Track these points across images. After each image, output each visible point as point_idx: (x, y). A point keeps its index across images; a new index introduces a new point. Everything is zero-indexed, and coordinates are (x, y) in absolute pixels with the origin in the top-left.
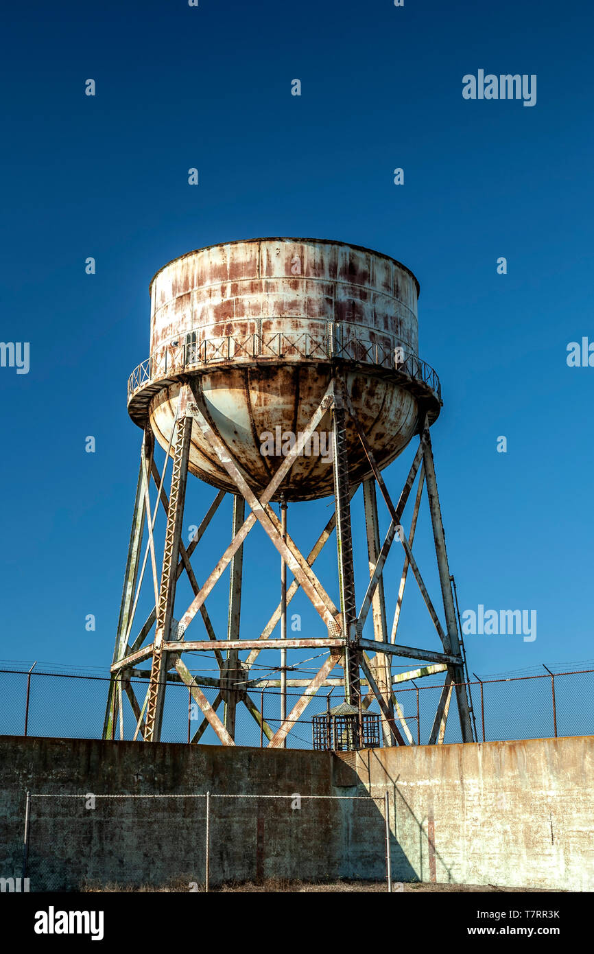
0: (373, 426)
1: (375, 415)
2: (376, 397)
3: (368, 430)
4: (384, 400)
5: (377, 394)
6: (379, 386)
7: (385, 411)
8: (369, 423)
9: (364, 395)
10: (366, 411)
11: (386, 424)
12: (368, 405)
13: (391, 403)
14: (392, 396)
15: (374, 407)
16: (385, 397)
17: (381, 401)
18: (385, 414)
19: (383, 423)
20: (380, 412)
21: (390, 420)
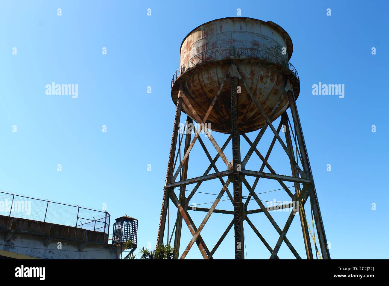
0: (203, 91)
1: (200, 88)
2: (195, 81)
3: (203, 93)
4: (199, 80)
5: (195, 80)
6: (195, 76)
7: (202, 82)
8: (201, 91)
9: (191, 84)
10: (196, 89)
11: (207, 86)
12: (195, 86)
13: (202, 78)
14: (202, 76)
15: (197, 85)
16: (199, 78)
17: (198, 80)
18: (203, 84)
19: (206, 87)
20: (200, 85)
21: (207, 84)
